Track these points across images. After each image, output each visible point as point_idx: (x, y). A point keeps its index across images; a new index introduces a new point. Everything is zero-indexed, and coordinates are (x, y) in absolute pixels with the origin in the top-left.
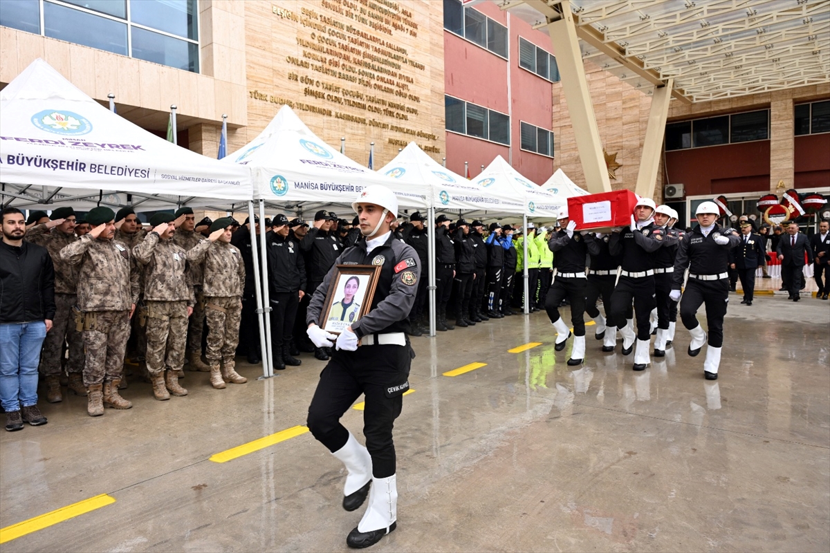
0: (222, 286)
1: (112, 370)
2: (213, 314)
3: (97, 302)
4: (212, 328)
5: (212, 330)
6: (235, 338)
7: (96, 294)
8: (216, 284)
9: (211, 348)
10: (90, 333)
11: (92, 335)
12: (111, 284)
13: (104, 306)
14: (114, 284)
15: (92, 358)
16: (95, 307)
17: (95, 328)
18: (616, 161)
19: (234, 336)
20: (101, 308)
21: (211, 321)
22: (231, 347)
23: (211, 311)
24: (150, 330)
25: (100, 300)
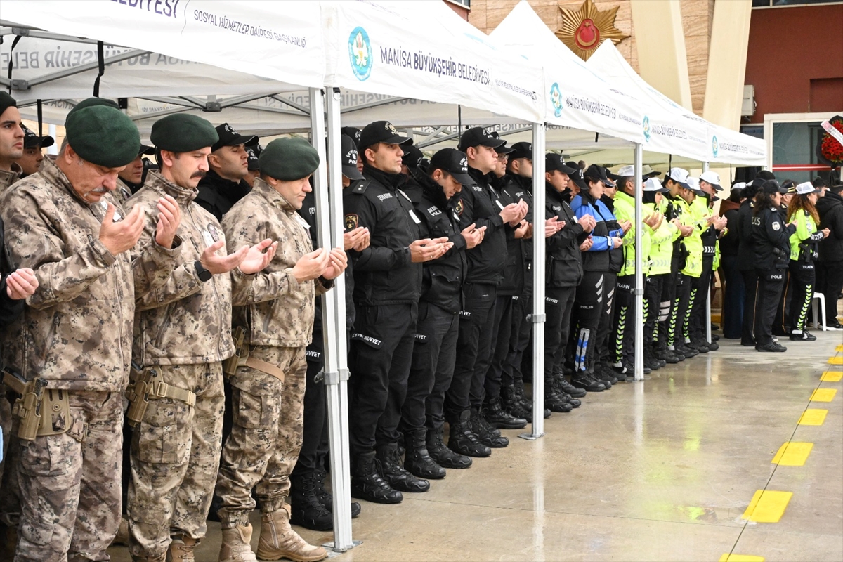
0: (296, 320)
1: (97, 545)
2: (262, 385)
3: (67, 366)
4: (256, 423)
5: (254, 427)
6: (295, 446)
7: (65, 342)
8: (282, 314)
9: (242, 476)
10: (51, 443)
11: (55, 448)
12: (105, 318)
13: (83, 378)
14: (109, 319)
15: (48, 517)
16: (64, 379)
17: (67, 428)
18: (617, 25)
19: (294, 441)
20: (78, 383)
21: (256, 405)
22: (283, 469)
23: (259, 379)
24: (151, 431)
25: (77, 360)
